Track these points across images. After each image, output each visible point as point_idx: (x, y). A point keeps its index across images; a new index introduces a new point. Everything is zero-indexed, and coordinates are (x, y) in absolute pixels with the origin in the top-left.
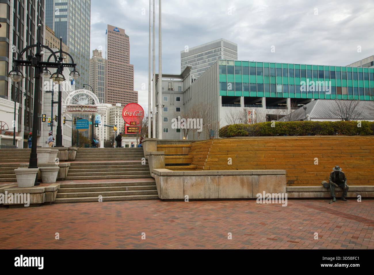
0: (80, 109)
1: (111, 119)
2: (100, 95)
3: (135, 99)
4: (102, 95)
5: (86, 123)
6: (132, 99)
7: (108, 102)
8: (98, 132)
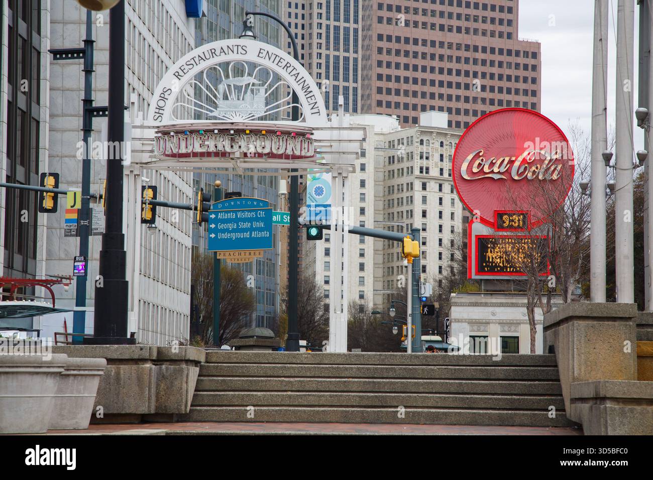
0: (224, 144)
1: (395, 196)
2: (336, 68)
3: (521, 86)
4: (346, 69)
5: (257, 219)
6: (505, 84)
7: (379, 103)
8: (327, 265)
